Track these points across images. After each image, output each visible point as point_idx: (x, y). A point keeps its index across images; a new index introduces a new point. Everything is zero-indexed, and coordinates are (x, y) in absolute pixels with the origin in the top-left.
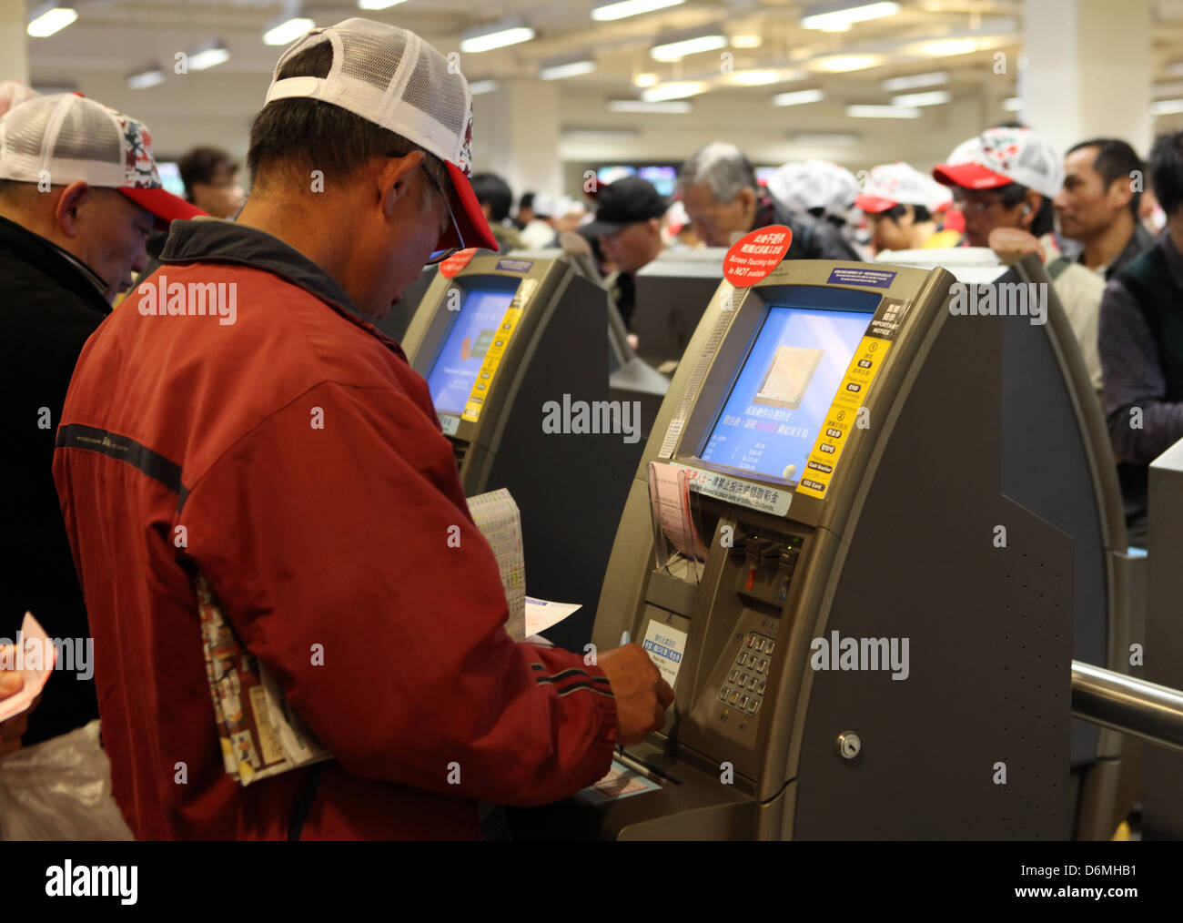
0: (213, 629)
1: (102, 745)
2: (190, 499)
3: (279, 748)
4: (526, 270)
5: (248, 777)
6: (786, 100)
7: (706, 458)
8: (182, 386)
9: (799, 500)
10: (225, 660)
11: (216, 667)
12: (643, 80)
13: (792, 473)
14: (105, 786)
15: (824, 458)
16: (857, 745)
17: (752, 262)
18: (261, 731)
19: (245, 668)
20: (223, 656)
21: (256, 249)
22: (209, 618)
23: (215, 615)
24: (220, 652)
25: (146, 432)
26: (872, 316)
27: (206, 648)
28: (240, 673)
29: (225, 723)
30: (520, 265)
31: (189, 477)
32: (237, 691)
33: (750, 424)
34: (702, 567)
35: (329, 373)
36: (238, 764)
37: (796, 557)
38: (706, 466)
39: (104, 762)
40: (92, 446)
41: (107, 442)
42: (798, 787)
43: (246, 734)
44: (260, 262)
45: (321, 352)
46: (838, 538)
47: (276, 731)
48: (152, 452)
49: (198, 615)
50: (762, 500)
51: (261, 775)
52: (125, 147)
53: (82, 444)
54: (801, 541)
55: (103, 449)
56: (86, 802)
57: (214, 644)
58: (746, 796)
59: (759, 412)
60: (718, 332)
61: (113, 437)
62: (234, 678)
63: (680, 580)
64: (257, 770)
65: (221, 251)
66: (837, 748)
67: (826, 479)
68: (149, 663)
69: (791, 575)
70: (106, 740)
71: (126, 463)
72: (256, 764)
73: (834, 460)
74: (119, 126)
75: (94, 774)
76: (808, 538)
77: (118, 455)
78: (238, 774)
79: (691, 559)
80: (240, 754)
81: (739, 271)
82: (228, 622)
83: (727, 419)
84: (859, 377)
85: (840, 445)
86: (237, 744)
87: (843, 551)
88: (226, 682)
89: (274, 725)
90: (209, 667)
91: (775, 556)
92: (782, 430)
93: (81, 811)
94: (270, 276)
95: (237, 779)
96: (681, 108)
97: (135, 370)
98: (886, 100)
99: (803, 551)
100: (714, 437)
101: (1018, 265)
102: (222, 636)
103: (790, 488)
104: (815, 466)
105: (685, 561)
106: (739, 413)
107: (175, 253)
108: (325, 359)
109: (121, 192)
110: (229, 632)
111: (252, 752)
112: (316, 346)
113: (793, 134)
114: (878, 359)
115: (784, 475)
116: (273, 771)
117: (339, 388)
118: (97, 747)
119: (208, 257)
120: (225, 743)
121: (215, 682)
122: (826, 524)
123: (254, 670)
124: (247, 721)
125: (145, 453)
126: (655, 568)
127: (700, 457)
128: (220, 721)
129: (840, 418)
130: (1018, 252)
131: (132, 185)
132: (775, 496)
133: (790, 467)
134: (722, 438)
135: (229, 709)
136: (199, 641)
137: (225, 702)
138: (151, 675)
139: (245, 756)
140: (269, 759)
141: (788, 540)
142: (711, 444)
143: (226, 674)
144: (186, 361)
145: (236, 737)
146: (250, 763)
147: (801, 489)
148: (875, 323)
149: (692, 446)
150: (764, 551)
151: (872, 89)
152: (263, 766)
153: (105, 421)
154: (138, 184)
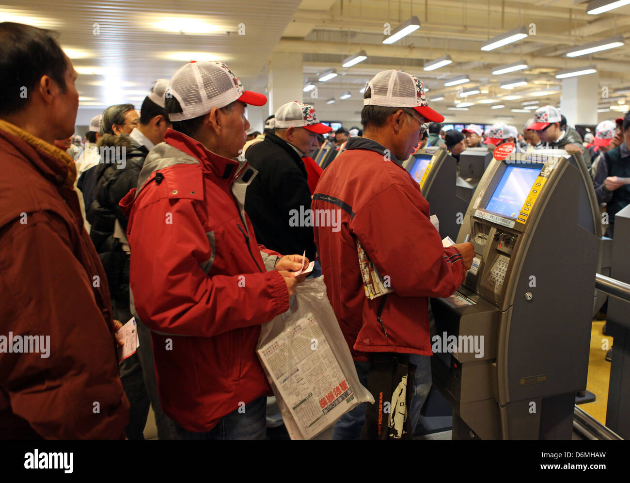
0: (361, 255)
1: (324, 282)
2: (355, 216)
3: (379, 289)
4: (434, 153)
5: (372, 297)
6: (495, 107)
7: (487, 209)
8: (352, 184)
9: (517, 223)
10: (365, 264)
11: (362, 266)
12: (456, 102)
13: (514, 215)
14: (324, 293)
15: (525, 212)
16: (531, 296)
17: (502, 153)
18: (375, 284)
19: (370, 266)
20: (365, 263)
21: (373, 146)
22: (361, 252)
23: (362, 251)
24: (364, 262)
25: (341, 196)
26: (540, 171)
27: (360, 260)
28: (368, 267)
29: (365, 282)
30: (432, 152)
31: (354, 210)
32: (368, 273)
33: (501, 200)
34: (485, 241)
35: (395, 181)
36: (369, 293)
37: (515, 240)
38: (487, 212)
39: (324, 287)
40: (324, 200)
41: (329, 199)
42: (513, 308)
43: (371, 285)
44: (374, 149)
45: (393, 175)
46: (529, 236)
47: (378, 284)
48: (343, 202)
49: (357, 251)
50: (505, 223)
51: (375, 297)
52: (304, 115)
53: (321, 199)
54: (517, 236)
55: (328, 201)
56: (319, 298)
57: (362, 259)
58: (498, 309)
59: (504, 197)
60: (491, 173)
61: (331, 198)
62: (367, 269)
63: (479, 244)
64: (374, 295)
65: (363, 145)
66: (525, 297)
67: (526, 218)
68: (339, 261)
69: (514, 246)
70: (326, 281)
71: (334, 205)
72: (374, 294)
73: (528, 212)
74: (301, 109)
75: (321, 290)
76: (519, 235)
77: (332, 202)
78: (369, 296)
79: (482, 238)
80: (370, 291)
81: (498, 156)
82: (365, 253)
83: (493, 198)
84: (537, 188)
85: (530, 208)
86: (369, 288)
87: (530, 239)
88: (365, 270)
89: (377, 282)
90: (361, 266)
91: (509, 239)
92: (511, 202)
93: (318, 301)
94: (377, 153)
95: (369, 298)
96: (466, 109)
97: (337, 179)
98: (522, 108)
99: (518, 239)
100: (490, 203)
101: (574, 155)
102: (364, 257)
103: (514, 220)
104: (521, 214)
105: (480, 238)
106: (497, 197)
107: (350, 146)
108: (394, 177)
109: (303, 127)
110: (365, 255)
111: (373, 290)
112: (391, 173)
113: (496, 117)
114: (543, 183)
115: (512, 216)
116: (378, 295)
117: (399, 186)
118: (323, 283)
119: (359, 147)
120: (365, 287)
121: (362, 270)
122: (526, 232)
123: (372, 267)
124: (371, 282)
125: (341, 202)
126: (471, 239)
127: (485, 208)
128: (364, 281)
129: (530, 200)
130: (574, 151)
131: (306, 125)
132: (510, 222)
133: (513, 213)
134: (492, 204)
135: (366, 278)
136: (357, 258)
137: (365, 276)
138: (340, 265)
139: (371, 291)
140: (377, 292)
141: (513, 235)
142: (489, 205)
143: (365, 268)
144: (353, 178)
145: (368, 286)
146: (373, 293)
147: (518, 221)
148: (542, 172)
149: (483, 205)
150: (505, 238)
151: (519, 105)
152: (376, 294)
153: (329, 192)
154: (308, 124)
